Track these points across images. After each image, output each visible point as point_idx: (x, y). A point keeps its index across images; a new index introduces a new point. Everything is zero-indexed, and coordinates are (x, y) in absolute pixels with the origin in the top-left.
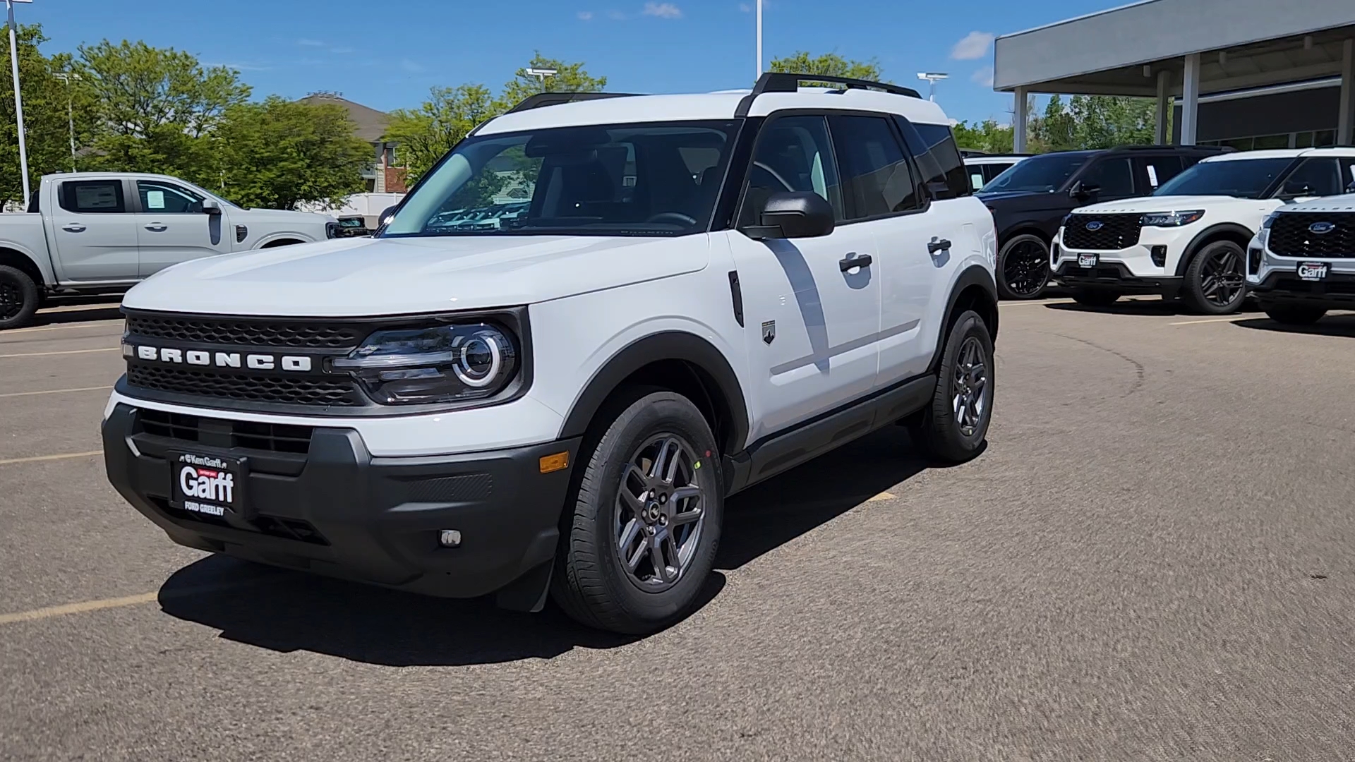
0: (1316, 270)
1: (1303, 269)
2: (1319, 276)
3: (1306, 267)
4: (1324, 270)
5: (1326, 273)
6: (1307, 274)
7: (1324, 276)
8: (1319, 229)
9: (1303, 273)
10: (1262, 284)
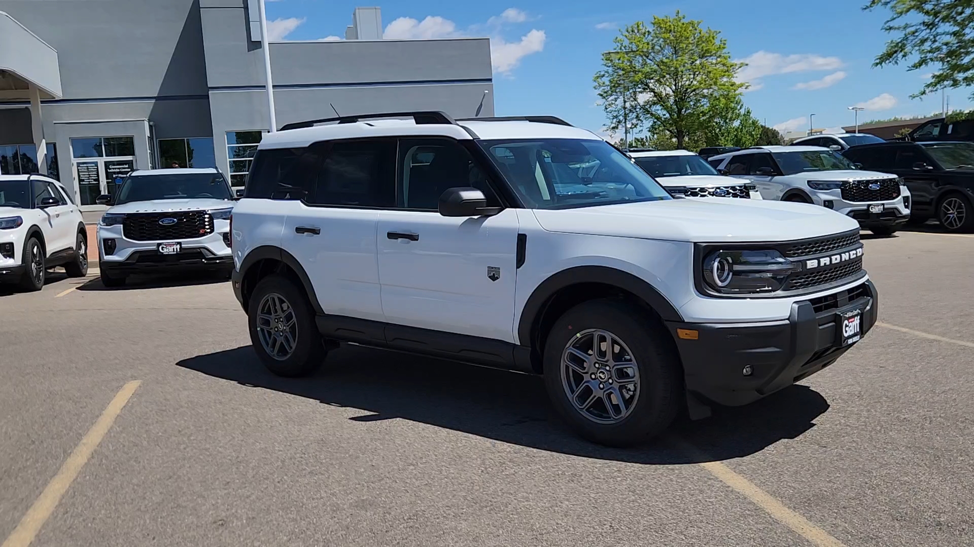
0: (172, 248)
1: (162, 248)
2: (175, 250)
3: (165, 246)
4: (178, 246)
5: (180, 248)
6: (165, 250)
7: (178, 250)
8: (166, 222)
9: (163, 250)
10: (126, 260)
